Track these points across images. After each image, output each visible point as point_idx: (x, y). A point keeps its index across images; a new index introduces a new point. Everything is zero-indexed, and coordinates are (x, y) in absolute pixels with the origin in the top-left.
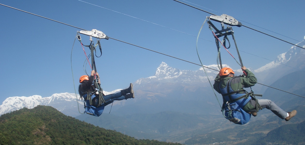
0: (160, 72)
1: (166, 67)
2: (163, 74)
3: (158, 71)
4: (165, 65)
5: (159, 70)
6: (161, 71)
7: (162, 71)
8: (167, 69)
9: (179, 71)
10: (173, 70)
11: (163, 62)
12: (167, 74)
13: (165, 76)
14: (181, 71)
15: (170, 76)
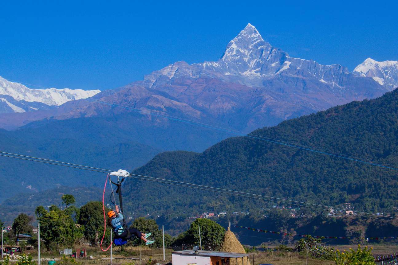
0: (234, 53)
1: (255, 41)
2: (241, 60)
3: (232, 50)
4: (253, 35)
5: (234, 46)
6: (238, 51)
7: (242, 51)
8: (256, 46)
9: (283, 60)
10: (270, 53)
11: (250, 25)
12: (253, 63)
13: (245, 67)
14: (290, 60)
15: (257, 70)
